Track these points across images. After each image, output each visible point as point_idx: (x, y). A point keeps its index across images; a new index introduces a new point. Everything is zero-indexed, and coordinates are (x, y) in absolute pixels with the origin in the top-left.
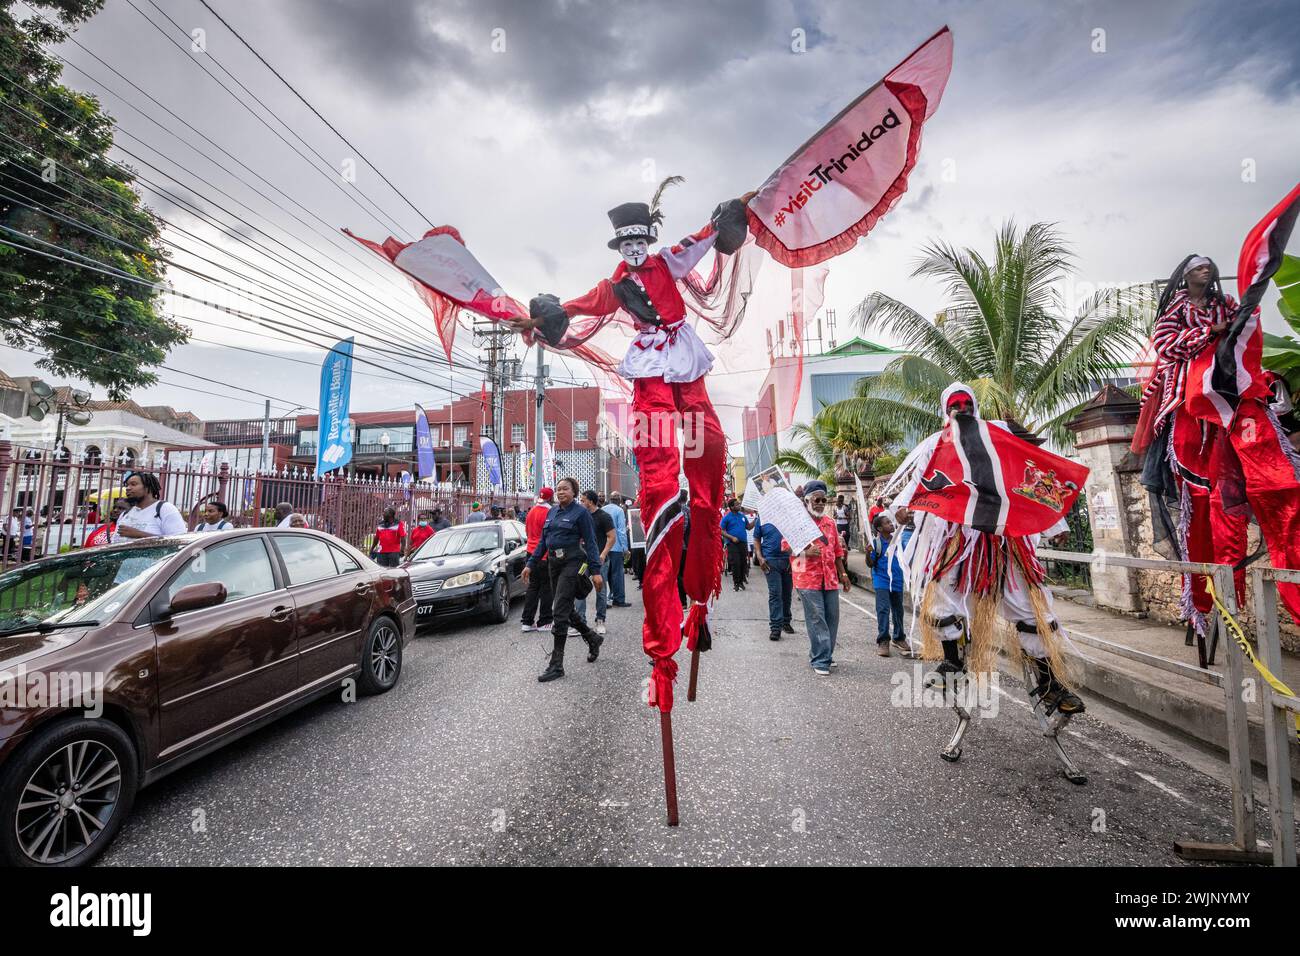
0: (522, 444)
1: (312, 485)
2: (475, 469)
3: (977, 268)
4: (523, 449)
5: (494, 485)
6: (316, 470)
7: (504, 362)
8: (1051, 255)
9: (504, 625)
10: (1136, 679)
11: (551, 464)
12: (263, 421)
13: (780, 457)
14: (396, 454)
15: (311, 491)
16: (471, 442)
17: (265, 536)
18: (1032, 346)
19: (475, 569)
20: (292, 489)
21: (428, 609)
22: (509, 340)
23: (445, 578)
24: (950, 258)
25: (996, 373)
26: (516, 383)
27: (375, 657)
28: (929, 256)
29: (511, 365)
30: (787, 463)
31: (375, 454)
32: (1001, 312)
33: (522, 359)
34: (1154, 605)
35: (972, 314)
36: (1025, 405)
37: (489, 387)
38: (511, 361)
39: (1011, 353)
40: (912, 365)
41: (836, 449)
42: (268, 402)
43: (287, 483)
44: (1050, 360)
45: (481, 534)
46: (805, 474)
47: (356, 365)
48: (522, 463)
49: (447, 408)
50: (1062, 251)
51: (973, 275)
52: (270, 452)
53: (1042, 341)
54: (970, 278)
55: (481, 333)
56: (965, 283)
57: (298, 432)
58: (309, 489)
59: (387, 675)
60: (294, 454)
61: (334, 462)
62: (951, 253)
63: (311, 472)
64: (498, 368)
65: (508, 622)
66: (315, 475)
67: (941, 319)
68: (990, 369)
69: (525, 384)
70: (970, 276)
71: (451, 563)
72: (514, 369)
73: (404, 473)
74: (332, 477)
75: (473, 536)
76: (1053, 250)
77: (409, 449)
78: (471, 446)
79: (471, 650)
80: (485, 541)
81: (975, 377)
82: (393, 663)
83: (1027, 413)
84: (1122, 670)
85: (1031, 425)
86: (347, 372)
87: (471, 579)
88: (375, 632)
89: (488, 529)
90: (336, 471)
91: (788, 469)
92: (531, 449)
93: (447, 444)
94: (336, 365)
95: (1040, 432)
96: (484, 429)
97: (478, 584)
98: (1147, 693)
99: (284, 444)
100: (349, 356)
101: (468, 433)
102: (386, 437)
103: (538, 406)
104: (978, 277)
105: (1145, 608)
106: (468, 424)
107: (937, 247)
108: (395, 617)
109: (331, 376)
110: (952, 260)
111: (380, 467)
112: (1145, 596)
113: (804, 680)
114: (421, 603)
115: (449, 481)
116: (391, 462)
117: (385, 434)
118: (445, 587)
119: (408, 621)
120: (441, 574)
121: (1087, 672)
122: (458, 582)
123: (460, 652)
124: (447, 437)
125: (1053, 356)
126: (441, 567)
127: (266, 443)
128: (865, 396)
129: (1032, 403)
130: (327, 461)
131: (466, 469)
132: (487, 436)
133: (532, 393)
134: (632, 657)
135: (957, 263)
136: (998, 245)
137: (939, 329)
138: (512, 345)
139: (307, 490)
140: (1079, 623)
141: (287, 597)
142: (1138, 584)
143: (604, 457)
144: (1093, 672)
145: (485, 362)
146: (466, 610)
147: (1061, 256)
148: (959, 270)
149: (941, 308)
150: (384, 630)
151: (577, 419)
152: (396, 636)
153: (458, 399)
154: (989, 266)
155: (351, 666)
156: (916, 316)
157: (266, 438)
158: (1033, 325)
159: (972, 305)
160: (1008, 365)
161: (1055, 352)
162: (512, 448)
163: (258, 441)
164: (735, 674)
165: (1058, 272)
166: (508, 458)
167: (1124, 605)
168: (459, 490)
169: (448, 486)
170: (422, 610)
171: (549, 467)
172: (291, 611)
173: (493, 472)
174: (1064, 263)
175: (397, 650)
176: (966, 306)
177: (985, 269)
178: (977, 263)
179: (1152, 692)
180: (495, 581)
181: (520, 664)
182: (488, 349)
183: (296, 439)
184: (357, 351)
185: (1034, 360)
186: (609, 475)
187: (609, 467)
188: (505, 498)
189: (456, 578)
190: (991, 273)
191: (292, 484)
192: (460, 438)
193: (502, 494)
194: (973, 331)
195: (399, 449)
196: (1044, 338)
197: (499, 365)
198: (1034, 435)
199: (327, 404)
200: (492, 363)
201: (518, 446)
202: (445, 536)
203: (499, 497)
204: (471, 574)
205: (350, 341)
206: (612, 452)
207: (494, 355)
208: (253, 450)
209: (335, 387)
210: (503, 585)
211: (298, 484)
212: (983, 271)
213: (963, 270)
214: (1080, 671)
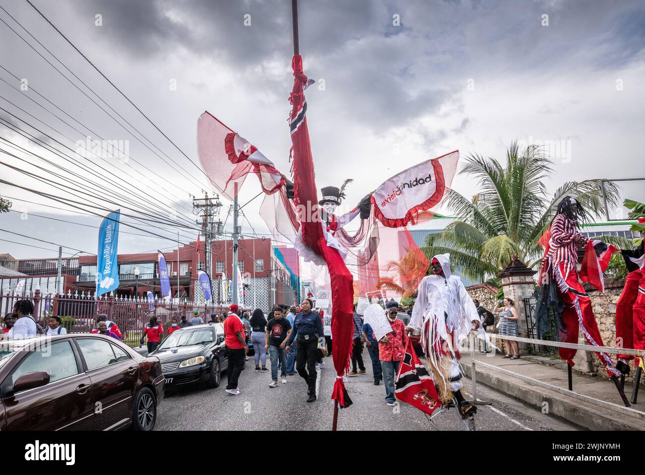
0: (223, 274)
1: (94, 303)
2: (193, 289)
3: (497, 170)
4: (224, 277)
5: (207, 300)
6: (96, 293)
7: (212, 223)
8: (539, 163)
9: (218, 388)
10: (594, 413)
11: (242, 286)
12: (56, 260)
13: (381, 281)
14: (143, 280)
15: (93, 306)
16: (190, 273)
17: (71, 340)
18: (528, 215)
19: (199, 354)
20: (81, 305)
21: (170, 380)
22: (215, 210)
23: (181, 361)
24: (481, 163)
25: (508, 231)
26: (220, 237)
27: (140, 413)
28: (469, 162)
29: (216, 226)
30: (384, 285)
31: (130, 281)
32: (511, 196)
33: (224, 222)
34: (601, 369)
35: (494, 197)
36: (524, 250)
37: (203, 239)
38: (216, 223)
39: (516, 220)
40: (460, 228)
41: (414, 277)
42: (61, 248)
43: (78, 302)
44: (538, 224)
45: (201, 333)
46: (395, 291)
47: (121, 227)
48: (223, 286)
49: (175, 251)
50: (546, 160)
51: (494, 174)
52: (62, 279)
53: (534, 213)
54: (493, 175)
55: (198, 206)
56: (490, 179)
57: (80, 267)
58: (92, 305)
59: (147, 424)
60: (77, 280)
61: (108, 288)
62: (482, 161)
63: (92, 294)
64: (209, 227)
65: (220, 387)
66: (95, 296)
67: (475, 199)
68: (504, 229)
69: (226, 236)
70: (492, 173)
71: (182, 351)
72: (218, 228)
73: (149, 292)
74: (106, 297)
75: (195, 334)
76: (541, 160)
77: (152, 277)
78: (191, 276)
79: (199, 406)
80: (205, 336)
81: (496, 235)
82: (151, 416)
83: (526, 255)
84: (586, 408)
85: (528, 262)
86: (115, 232)
87: (196, 361)
88: (140, 397)
89: (206, 330)
90: (109, 293)
91: (385, 288)
92: (229, 277)
93: (175, 274)
94: (109, 227)
95: (533, 266)
96: (199, 265)
97: (201, 364)
98: (600, 421)
99: (71, 273)
100: (117, 221)
101: (189, 267)
102: (137, 270)
103: (234, 252)
104: (497, 175)
105: (595, 370)
106: (189, 262)
107: (473, 157)
108: (152, 387)
109: (105, 234)
110: (482, 164)
111: (133, 288)
112: (596, 363)
113: (403, 419)
114: (167, 377)
115: (177, 297)
116: (140, 286)
117: (137, 268)
118: (181, 366)
119: (160, 389)
120: (178, 358)
121: (565, 410)
122: (189, 364)
123: (192, 407)
124: (175, 270)
125: (540, 221)
126: (176, 354)
127: (60, 274)
128: (432, 245)
129: (529, 249)
130: (103, 287)
131: (187, 290)
132: (200, 269)
133: (230, 243)
134: (299, 408)
135: (485, 166)
136: (509, 156)
137: (475, 205)
138: (217, 213)
139: (90, 306)
140: (558, 380)
141: (86, 378)
142: (592, 356)
143: (274, 281)
144: (569, 409)
145: (200, 224)
146: (194, 381)
147: (545, 163)
148: (487, 171)
149: (475, 194)
150: (146, 396)
151: (257, 258)
152: (153, 399)
153: (183, 246)
154: (503, 169)
155: (126, 419)
156: (462, 197)
157: (60, 270)
158: (529, 204)
159: (494, 192)
160: (515, 227)
161: (542, 219)
162: (217, 276)
163: (53, 272)
164: (362, 417)
165: (543, 173)
166: (215, 283)
167: (584, 369)
168: (185, 304)
169: (177, 301)
170: (168, 381)
171: (240, 288)
172: (89, 387)
173: (206, 292)
174: (547, 168)
175: (154, 407)
176: (490, 192)
177: (501, 170)
178: (497, 167)
179: (603, 421)
180: (212, 361)
181: (230, 414)
182: (203, 216)
183: (78, 271)
184: (122, 218)
185: (529, 224)
186: (277, 292)
187: (277, 287)
188: (213, 308)
189: (188, 361)
190: (505, 172)
191: (81, 302)
192: (184, 270)
193: (211, 305)
194: (494, 207)
195: (145, 277)
196: (535, 211)
197: (209, 225)
198: (530, 269)
199: (103, 251)
200: (205, 225)
201: (221, 276)
202: (178, 334)
203: (210, 308)
204: (197, 358)
205: (118, 212)
206: (279, 278)
207: (206, 220)
208: (50, 278)
209: (108, 241)
210: (216, 364)
211: (84, 302)
212: (500, 171)
213: (489, 171)
214: (561, 408)
